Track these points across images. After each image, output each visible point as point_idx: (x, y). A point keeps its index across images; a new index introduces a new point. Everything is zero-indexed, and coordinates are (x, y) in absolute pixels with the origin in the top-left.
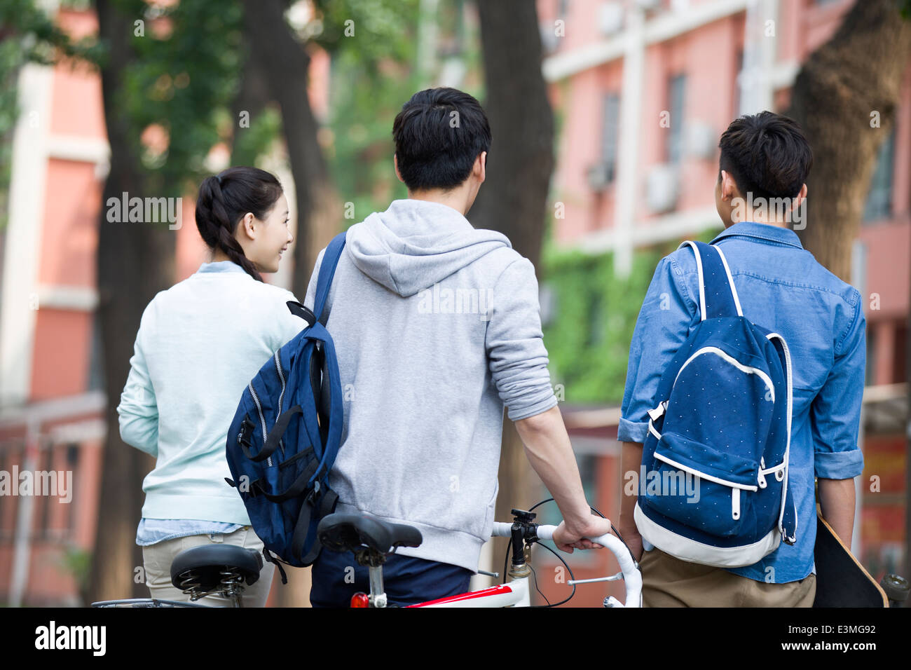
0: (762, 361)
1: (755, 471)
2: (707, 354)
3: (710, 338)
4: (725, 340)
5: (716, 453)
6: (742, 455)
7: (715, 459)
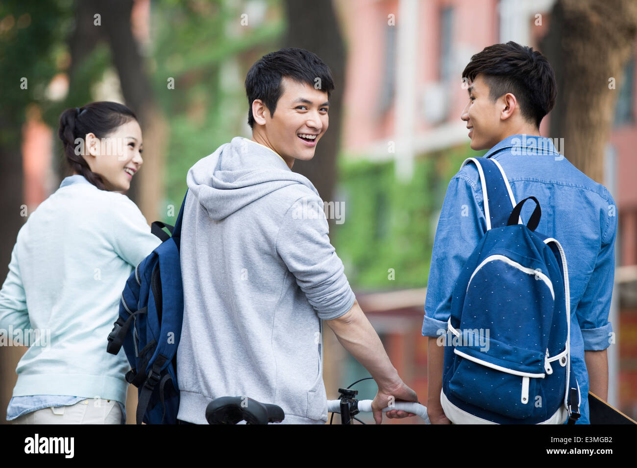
0: (542, 264)
1: (542, 361)
2: (494, 261)
3: (495, 246)
4: (508, 247)
5: (508, 347)
6: (529, 348)
7: (506, 352)
